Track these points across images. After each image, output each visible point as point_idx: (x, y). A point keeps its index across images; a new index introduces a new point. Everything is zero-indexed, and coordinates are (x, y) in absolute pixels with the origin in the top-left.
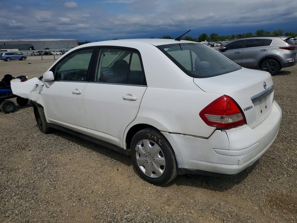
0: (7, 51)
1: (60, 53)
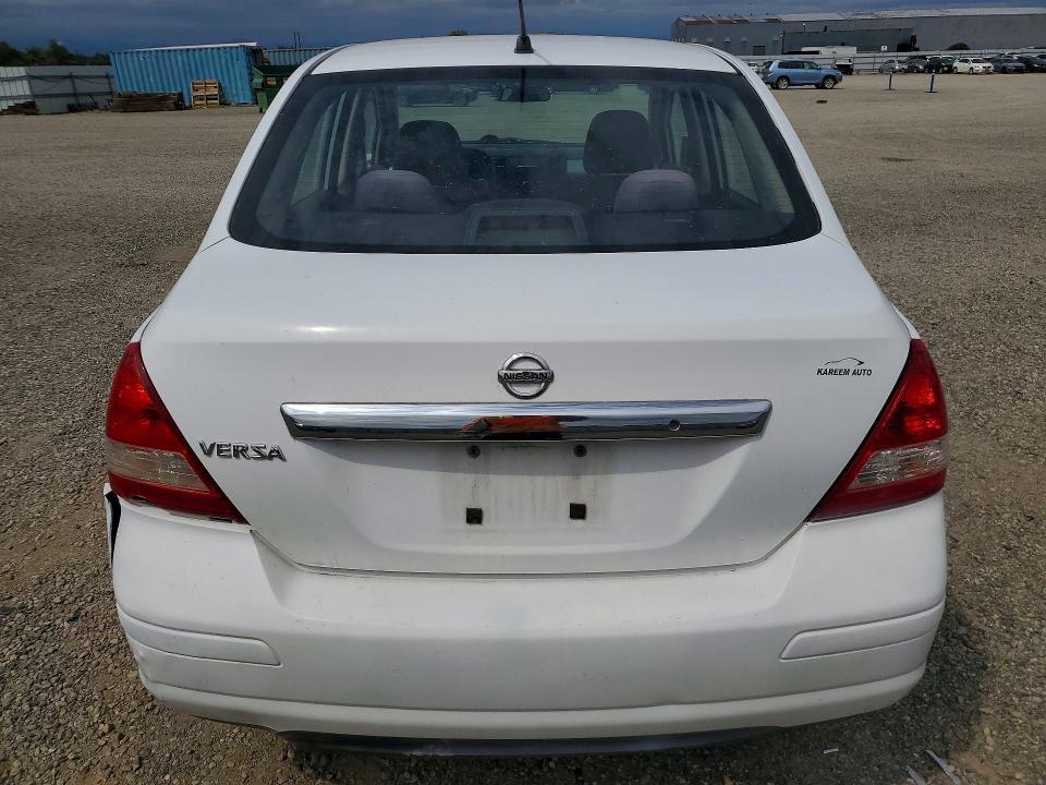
0: (817, 53)
1: (987, 65)
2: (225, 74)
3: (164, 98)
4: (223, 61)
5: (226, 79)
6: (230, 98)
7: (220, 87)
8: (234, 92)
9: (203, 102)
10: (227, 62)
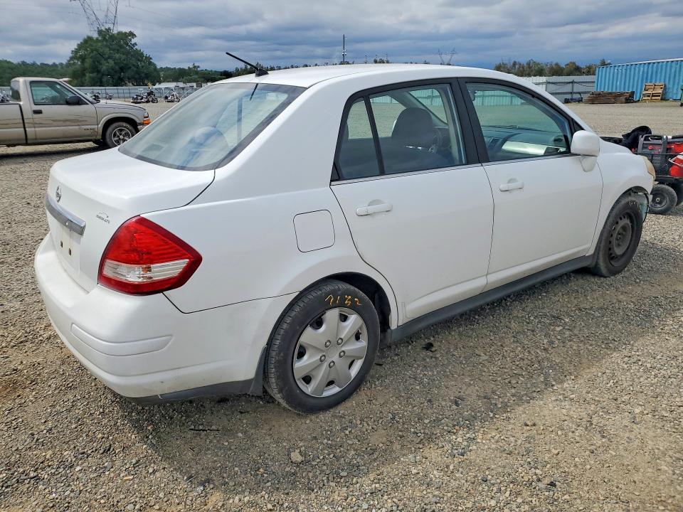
2: (672, 80)
3: (621, 95)
4: (673, 70)
5: (671, 83)
6: (669, 95)
7: (665, 88)
8: (675, 92)
9: (649, 98)
10: (675, 71)
